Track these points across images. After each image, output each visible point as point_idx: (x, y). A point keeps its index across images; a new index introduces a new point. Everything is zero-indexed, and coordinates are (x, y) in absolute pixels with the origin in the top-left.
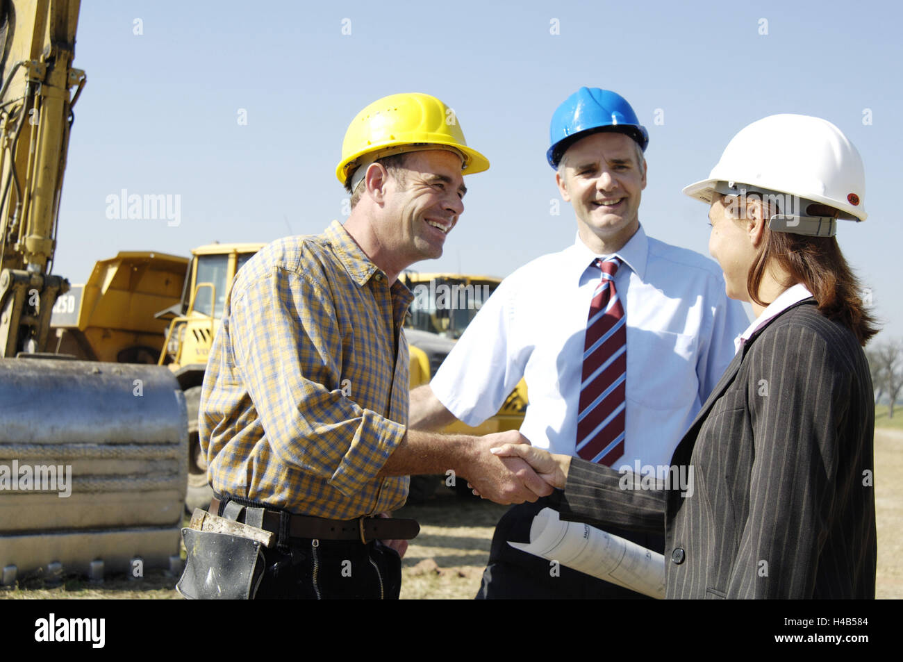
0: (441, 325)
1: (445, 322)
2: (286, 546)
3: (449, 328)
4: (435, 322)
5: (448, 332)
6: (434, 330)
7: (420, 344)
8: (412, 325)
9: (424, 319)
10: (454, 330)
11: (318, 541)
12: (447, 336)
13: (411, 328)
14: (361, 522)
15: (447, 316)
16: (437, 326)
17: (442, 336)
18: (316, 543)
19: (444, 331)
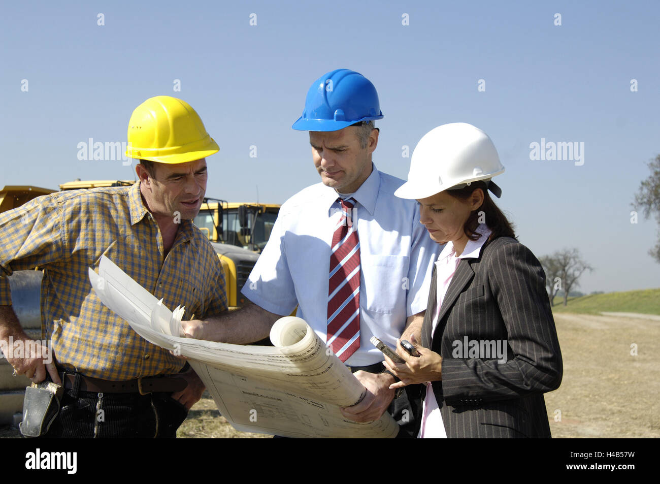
0: (245, 240)
1: (248, 238)
2: (76, 397)
3: (250, 242)
4: (240, 238)
5: (250, 245)
6: (240, 244)
7: (229, 254)
8: (223, 240)
9: (232, 235)
10: (254, 244)
11: (102, 394)
12: (249, 248)
13: (223, 242)
14: (139, 381)
15: (249, 234)
16: (242, 242)
17: (246, 248)
18: (100, 395)
19: (247, 245)
